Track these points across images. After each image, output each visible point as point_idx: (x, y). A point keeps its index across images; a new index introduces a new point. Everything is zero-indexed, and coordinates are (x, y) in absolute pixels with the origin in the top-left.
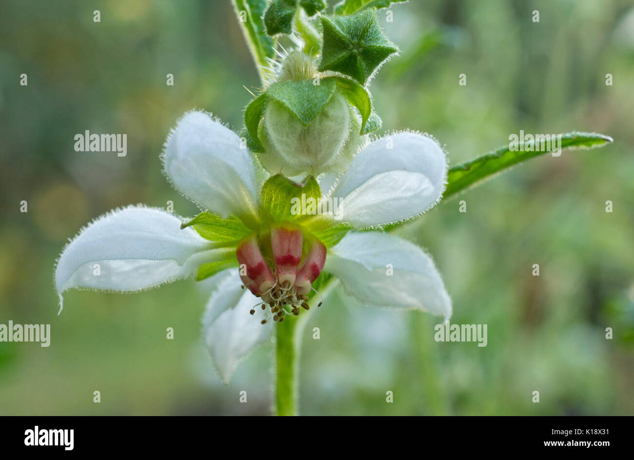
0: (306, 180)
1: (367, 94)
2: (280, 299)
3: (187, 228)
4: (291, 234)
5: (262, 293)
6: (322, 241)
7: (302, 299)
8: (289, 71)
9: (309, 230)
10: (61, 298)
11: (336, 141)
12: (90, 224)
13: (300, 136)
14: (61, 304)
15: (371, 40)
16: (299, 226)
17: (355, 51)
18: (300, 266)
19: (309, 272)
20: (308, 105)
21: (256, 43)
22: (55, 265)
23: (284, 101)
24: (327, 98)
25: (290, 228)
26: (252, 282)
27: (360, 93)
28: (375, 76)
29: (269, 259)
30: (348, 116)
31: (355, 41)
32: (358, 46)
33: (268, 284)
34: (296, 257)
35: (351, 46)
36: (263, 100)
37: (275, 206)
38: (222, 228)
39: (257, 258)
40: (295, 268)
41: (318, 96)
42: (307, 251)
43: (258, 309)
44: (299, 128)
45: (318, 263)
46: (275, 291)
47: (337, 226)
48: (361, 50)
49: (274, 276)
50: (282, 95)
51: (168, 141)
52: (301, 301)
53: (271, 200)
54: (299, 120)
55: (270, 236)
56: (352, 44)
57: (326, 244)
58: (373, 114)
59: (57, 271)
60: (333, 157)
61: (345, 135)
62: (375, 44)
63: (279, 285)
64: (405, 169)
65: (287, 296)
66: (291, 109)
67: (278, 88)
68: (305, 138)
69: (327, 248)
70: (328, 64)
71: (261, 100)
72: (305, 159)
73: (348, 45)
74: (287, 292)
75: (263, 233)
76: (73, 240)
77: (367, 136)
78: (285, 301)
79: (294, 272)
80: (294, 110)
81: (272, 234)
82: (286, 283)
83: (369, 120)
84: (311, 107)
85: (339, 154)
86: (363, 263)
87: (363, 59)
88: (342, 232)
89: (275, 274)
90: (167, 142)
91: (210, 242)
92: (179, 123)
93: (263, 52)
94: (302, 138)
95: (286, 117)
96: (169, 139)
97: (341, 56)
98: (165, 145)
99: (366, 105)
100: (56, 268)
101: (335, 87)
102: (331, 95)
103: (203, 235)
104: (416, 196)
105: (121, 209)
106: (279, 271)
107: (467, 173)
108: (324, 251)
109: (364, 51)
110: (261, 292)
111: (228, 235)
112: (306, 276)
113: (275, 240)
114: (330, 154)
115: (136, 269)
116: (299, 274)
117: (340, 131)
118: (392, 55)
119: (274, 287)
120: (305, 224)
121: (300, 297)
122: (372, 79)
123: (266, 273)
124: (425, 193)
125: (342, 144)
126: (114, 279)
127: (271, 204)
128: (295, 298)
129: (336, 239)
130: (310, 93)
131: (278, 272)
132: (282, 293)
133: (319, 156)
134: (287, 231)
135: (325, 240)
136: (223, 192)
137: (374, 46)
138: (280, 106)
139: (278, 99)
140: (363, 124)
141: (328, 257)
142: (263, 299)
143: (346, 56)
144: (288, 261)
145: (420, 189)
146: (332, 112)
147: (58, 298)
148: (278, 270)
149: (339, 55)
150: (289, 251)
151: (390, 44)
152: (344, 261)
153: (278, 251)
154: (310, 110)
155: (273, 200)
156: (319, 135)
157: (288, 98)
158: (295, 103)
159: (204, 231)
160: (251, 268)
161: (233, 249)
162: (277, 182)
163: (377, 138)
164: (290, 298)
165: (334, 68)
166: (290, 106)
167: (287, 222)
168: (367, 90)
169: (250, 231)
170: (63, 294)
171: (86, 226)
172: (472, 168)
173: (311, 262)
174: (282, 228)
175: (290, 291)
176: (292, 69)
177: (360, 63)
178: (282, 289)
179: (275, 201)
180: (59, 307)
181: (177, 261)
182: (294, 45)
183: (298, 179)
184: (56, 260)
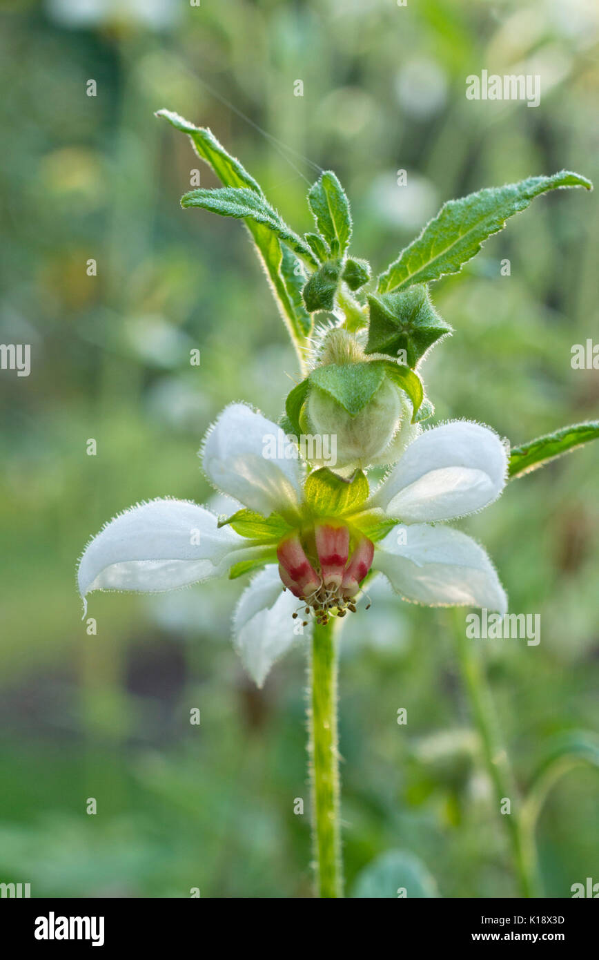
0: (353, 474)
1: (418, 379)
2: (325, 602)
3: (225, 527)
4: (337, 532)
5: (307, 596)
6: (368, 536)
7: (349, 601)
8: (332, 352)
9: (355, 525)
10: (85, 602)
11: (386, 432)
12: (113, 519)
13: (347, 426)
14: (85, 608)
15: (422, 320)
16: (345, 522)
17: (405, 333)
18: (347, 565)
19: (355, 572)
20: (356, 394)
21: (292, 317)
22: (77, 565)
23: (330, 390)
24: (377, 386)
25: (335, 525)
26: (294, 583)
27: (411, 377)
28: (427, 359)
29: (312, 558)
30: (398, 404)
31: (406, 322)
32: (409, 327)
33: (312, 586)
34: (342, 557)
35: (401, 328)
36: (305, 387)
37: (319, 502)
38: (261, 525)
39: (300, 558)
40: (341, 568)
41: (367, 384)
42: (352, 548)
43: (301, 612)
44: (346, 417)
45: (365, 562)
46: (319, 594)
47: (387, 521)
48: (412, 331)
49: (318, 577)
50: (327, 383)
51: (207, 437)
52: (348, 604)
53: (315, 495)
54: (347, 411)
55: (314, 533)
56: (402, 325)
57: (373, 539)
58: (425, 400)
59: (79, 571)
60: (383, 449)
61: (396, 426)
62: (426, 325)
63: (325, 587)
64: (463, 465)
65: (333, 599)
66: (338, 399)
67: (322, 374)
68: (351, 429)
69: (374, 544)
70: (376, 347)
71: (304, 386)
72: (352, 451)
73: (398, 327)
74: (333, 594)
75: (306, 529)
76: (95, 537)
77: (418, 425)
78: (331, 604)
79: (340, 573)
80: (341, 399)
81: (316, 532)
82: (332, 585)
83: (421, 407)
84: (359, 396)
85: (389, 446)
86: (412, 558)
87: (414, 342)
88: (390, 527)
89: (319, 575)
90: (205, 438)
91: (247, 539)
92: (220, 418)
93: (300, 327)
94: (349, 429)
95: (331, 406)
96: (209, 434)
97: (390, 338)
98: (203, 441)
99: (418, 390)
100: (78, 567)
101: (384, 373)
102: (380, 383)
103: (239, 532)
104: (473, 490)
105: (148, 502)
106: (325, 572)
107: (523, 457)
108: (372, 547)
109: (415, 333)
110: (304, 595)
111: (266, 532)
112: (353, 577)
113: (320, 539)
114: (379, 447)
115: (165, 568)
116: (346, 574)
117: (390, 421)
118: (445, 336)
119: (319, 589)
120: (351, 519)
121: (346, 599)
122: (423, 361)
123: (310, 573)
124: (483, 488)
125: (392, 435)
126: (141, 579)
127: (314, 499)
128: (341, 601)
129: (383, 533)
130: (358, 380)
131: (323, 573)
132: (327, 596)
133: (368, 448)
134: (332, 529)
135: (371, 535)
136: (265, 489)
137: (425, 328)
138: (324, 395)
139: (323, 388)
140: (415, 412)
141: (376, 552)
142: (307, 602)
143: (395, 339)
144: (335, 561)
145: (478, 483)
146: (381, 400)
147: (82, 601)
148: (323, 570)
149: (388, 337)
150: (335, 550)
151: (442, 324)
152: (390, 557)
153: (323, 550)
154: (357, 399)
155: (317, 495)
156: (368, 425)
157: (333, 385)
158: (342, 392)
159: (241, 528)
160: (294, 569)
161: (273, 546)
162: (322, 477)
163: (430, 428)
164: (336, 601)
165: (383, 351)
166: (336, 396)
167: (332, 518)
168: (419, 376)
169: (292, 527)
170: (86, 597)
171: (110, 521)
172: (529, 453)
173: (358, 562)
174: (327, 526)
175: (336, 594)
176: (336, 351)
177: (411, 346)
178: (328, 591)
179: (319, 496)
180: (84, 612)
181: (211, 560)
182: (334, 319)
183: (344, 473)
184: (78, 560)
